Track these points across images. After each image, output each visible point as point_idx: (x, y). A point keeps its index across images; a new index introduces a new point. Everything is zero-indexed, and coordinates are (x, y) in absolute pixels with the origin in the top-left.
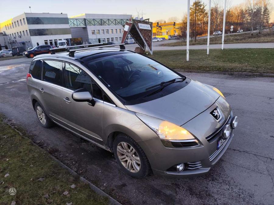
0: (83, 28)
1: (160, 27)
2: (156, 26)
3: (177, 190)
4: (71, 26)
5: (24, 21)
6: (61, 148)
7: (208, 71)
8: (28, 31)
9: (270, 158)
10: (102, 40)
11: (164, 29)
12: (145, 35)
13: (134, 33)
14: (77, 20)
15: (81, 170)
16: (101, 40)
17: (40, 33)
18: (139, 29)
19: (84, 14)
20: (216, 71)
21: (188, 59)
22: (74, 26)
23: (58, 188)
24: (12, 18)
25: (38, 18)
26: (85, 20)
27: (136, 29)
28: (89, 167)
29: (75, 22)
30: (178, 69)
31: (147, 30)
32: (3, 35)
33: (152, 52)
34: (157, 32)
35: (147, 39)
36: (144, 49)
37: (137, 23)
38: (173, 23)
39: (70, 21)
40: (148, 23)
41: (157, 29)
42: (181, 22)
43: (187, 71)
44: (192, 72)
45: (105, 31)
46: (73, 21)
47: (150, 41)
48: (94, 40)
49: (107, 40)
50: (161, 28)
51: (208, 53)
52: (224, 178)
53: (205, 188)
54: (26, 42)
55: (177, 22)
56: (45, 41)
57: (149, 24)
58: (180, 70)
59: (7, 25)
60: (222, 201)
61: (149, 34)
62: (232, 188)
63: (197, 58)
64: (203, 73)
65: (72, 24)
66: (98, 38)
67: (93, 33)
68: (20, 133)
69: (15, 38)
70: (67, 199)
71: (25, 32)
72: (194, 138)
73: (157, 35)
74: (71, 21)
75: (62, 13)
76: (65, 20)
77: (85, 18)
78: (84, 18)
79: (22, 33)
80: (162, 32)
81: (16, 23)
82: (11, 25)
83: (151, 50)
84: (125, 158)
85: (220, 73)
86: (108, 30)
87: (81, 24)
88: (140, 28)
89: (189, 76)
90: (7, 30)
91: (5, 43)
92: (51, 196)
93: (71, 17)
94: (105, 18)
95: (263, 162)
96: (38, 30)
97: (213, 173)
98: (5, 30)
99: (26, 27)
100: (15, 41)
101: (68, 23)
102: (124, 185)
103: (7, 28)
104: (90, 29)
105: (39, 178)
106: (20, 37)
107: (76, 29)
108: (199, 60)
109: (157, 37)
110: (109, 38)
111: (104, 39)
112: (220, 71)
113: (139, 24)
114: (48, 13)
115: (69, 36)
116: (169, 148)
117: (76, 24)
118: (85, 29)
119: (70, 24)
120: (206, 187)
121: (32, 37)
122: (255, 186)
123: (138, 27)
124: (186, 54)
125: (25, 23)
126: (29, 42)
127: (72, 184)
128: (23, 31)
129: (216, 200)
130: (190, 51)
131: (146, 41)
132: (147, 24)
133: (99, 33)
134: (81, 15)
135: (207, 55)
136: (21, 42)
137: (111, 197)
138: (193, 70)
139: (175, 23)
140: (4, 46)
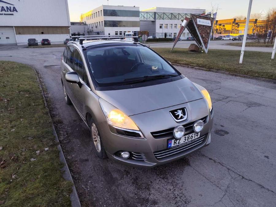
0: (152, 21)
1: (237, 24)
2: (232, 23)
3: (124, 176)
4: (141, 19)
5: (101, 13)
6: (66, 122)
7: (257, 77)
8: (103, 22)
9: (242, 176)
10: (169, 34)
11: (242, 26)
12: (202, 31)
13: (192, 29)
14: (148, 14)
15: (66, 141)
16: (167, 34)
17: (114, 24)
18: (196, 24)
19: (155, 8)
20: (266, 78)
21: (241, 61)
22: (144, 19)
23: (35, 147)
24: (93, 10)
25: (114, 11)
26: (155, 13)
27: (193, 24)
28: (74, 140)
29: (145, 16)
30: (223, 71)
31: (206, 26)
32: (84, 25)
33: (207, 50)
34: (232, 30)
35: (204, 36)
36: (201, 47)
37: (195, 18)
38: (255, 20)
39: (140, 14)
40: (210, 18)
41: (233, 26)
42: (265, 19)
43: (232, 75)
44: (237, 76)
45: (173, 25)
46: (143, 15)
47: (207, 38)
48: (160, 34)
49: (174, 35)
50: (239, 25)
51: (273, 57)
52: (175, 180)
53: (149, 182)
54: (100, 32)
55: (260, 19)
56: (116, 32)
57: (210, 20)
58: (224, 72)
59: (88, 16)
60: (155, 197)
61: (208, 30)
62: (175, 190)
63: (255, 61)
64: (250, 78)
65: (143, 17)
66: (164, 32)
67: (161, 27)
68: (46, 104)
69: (92, 28)
70: (35, 156)
71: (101, 22)
72: (139, 130)
73: (232, 33)
74: (142, 14)
75: (134, 7)
76: (136, 13)
77: (156, 12)
78: (154, 11)
79: (98, 23)
80: (239, 29)
81: (95, 14)
82: (91, 16)
83: (206, 48)
84: (96, 138)
85: (270, 82)
86: (176, 24)
87: (151, 17)
88: (198, 23)
89: (231, 79)
90: (87, 20)
91: (84, 31)
92: (27, 150)
93: (143, 10)
94: (176, 12)
95: (230, 178)
96: (114, 22)
97: (168, 173)
98: (86, 20)
99: (102, 18)
100: (92, 31)
101: (138, 16)
102: (87, 160)
103: (88, 19)
104: (158, 22)
105: (28, 137)
106: (96, 27)
107: (145, 22)
108: (256, 64)
109: (231, 34)
110: (176, 33)
111: (170, 34)
112: (271, 79)
113: (198, 20)
114: (123, 6)
115: (137, 29)
116: (114, 134)
117: (146, 17)
118: (154, 22)
119: (140, 17)
120: (151, 182)
121: (105, 28)
122: (200, 195)
123: (196, 23)
124: (239, 56)
125: (101, 15)
126: (103, 32)
127: (47, 147)
128: (100, 22)
129: (150, 194)
130: (245, 52)
131: (203, 38)
132: (207, 19)
133: (167, 27)
134: (152, 8)
135: (271, 59)
136: (96, 32)
137: (67, 165)
138: (240, 74)
139: (256, 20)
140: (82, 34)
